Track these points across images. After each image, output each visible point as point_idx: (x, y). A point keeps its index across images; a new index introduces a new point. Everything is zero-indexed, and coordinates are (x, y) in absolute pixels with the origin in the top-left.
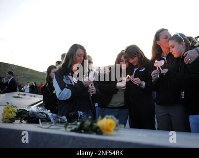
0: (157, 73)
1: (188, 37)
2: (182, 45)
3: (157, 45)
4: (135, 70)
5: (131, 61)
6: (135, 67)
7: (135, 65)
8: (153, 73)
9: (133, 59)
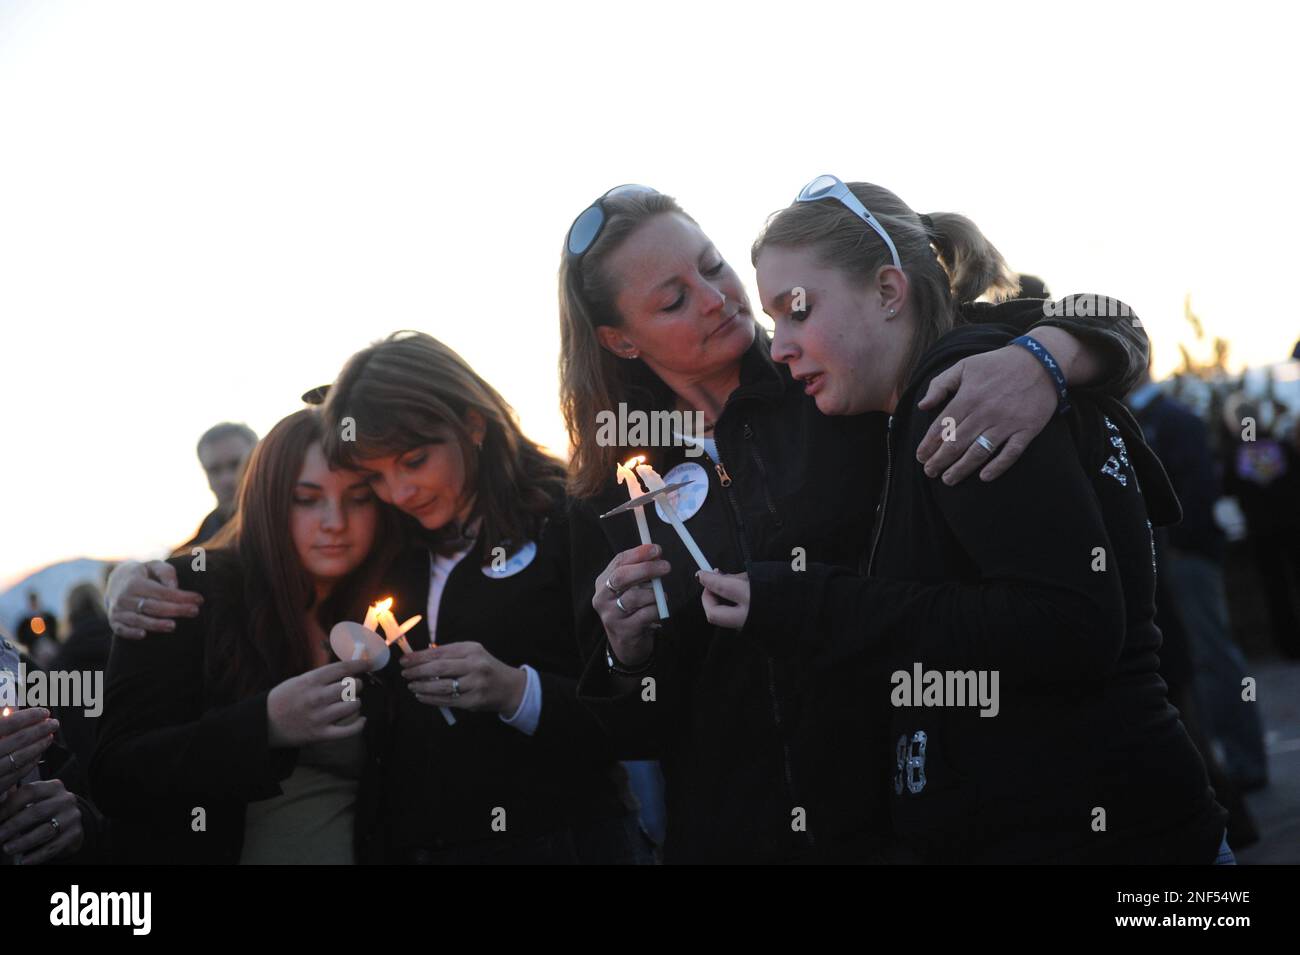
0: (645, 582)
1: (926, 220)
2: (887, 291)
3: (607, 355)
4: (443, 570)
5: (398, 488)
6: (441, 541)
7: (434, 520)
8: (604, 581)
9: (415, 465)
